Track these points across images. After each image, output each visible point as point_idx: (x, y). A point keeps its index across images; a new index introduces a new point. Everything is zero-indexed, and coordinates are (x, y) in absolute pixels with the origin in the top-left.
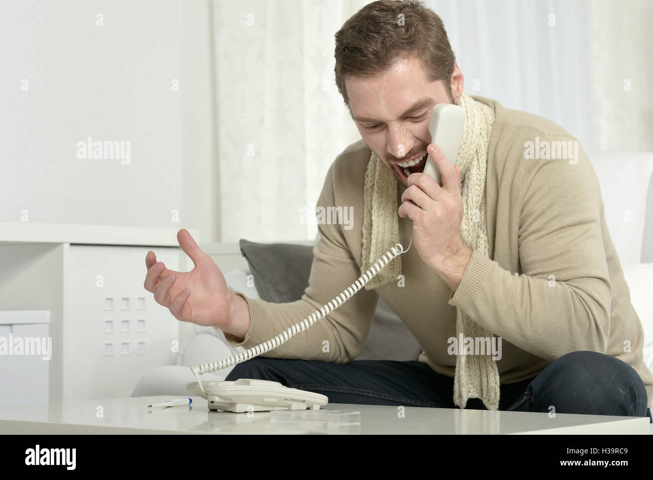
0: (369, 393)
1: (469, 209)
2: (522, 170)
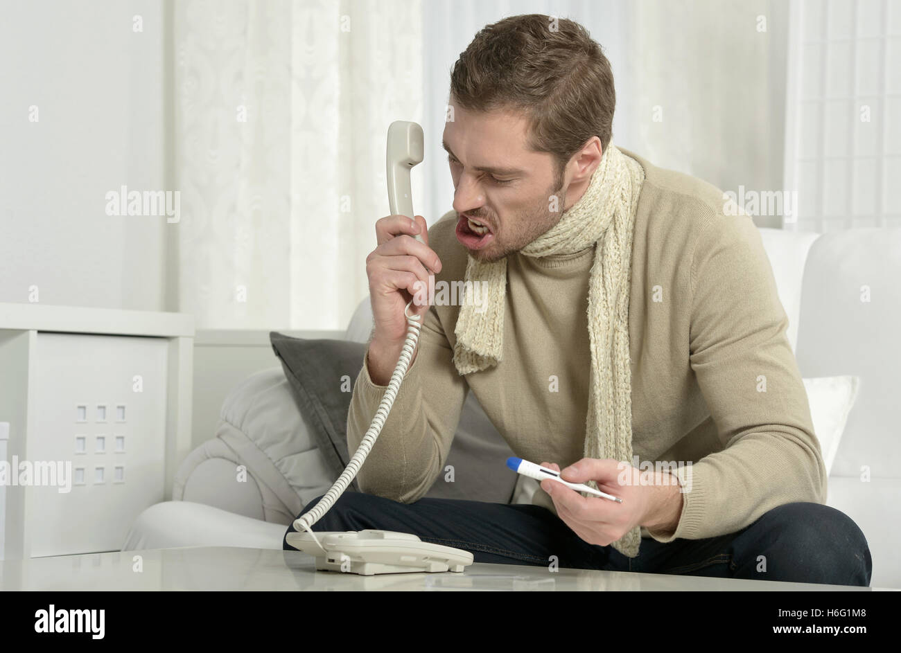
2: (690, 256)
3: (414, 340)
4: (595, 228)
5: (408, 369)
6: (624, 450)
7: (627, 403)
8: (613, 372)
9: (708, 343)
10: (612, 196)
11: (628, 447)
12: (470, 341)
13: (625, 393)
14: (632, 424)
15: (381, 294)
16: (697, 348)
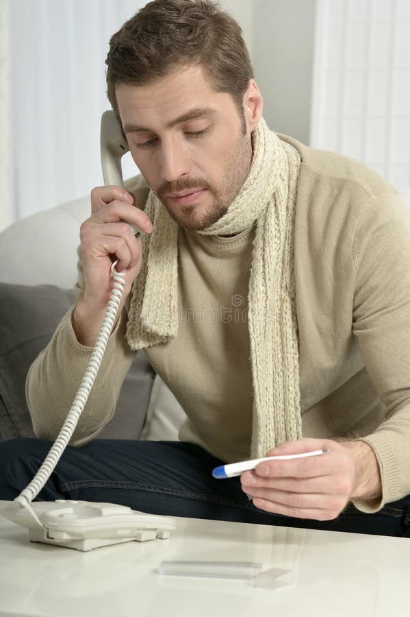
0: (150, 488)
1: (267, 266)
2: (351, 236)
3: (119, 296)
4: (261, 200)
5: (111, 333)
6: (293, 409)
7: (295, 367)
8: (282, 337)
9: (371, 311)
10: (275, 170)
11: (296, 408)
12: (152, 323)
13: (293, 358)
14: (300, 385)
15: (92, 258)
16: (360, 316)
